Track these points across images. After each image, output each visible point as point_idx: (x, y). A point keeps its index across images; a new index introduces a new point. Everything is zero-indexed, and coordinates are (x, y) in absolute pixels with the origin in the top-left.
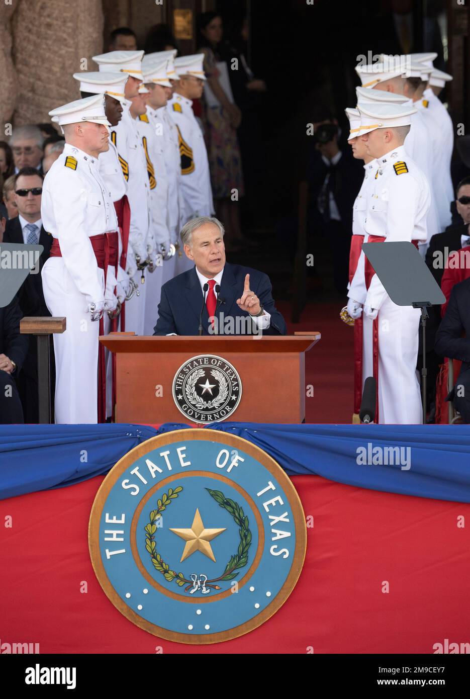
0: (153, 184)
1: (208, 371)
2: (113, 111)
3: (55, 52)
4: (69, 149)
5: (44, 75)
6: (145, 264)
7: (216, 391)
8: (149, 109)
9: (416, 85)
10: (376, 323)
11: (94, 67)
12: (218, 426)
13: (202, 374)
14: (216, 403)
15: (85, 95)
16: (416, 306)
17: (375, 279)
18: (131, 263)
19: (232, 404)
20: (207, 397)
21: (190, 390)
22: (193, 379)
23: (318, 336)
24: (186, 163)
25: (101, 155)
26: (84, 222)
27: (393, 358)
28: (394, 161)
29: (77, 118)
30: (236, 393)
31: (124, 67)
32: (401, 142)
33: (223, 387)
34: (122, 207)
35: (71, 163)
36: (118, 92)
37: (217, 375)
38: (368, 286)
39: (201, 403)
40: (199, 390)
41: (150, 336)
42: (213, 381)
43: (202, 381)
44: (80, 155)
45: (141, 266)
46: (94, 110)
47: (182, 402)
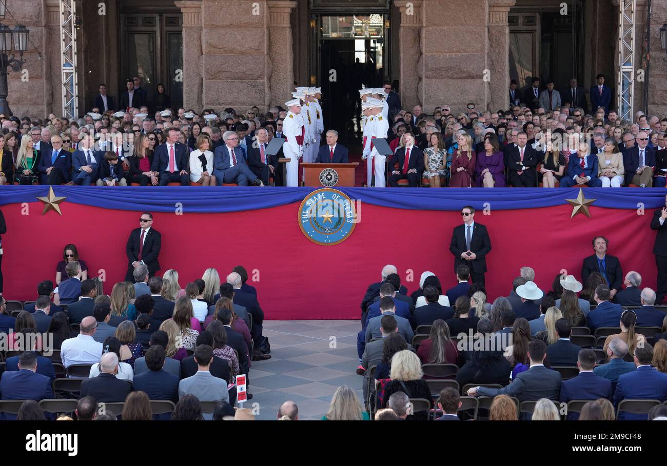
0: (310, 123)
1: (329, 173)
2: (302, 103)
3: (281, 87)
4: (289, 113)
5: (278, 93)
6: (307, 144)
7: (331, 178)
8: (309, 102)
9: (381, 96)
10: (373, 160)
11: (295, 91)
12: (333, 187)
13: (328, 174)
14: (331, 181)
15: (294, 98)
16: (385, 155)
17: (374, 148)
18: (304, 144)
19: (335, 182)
20: (329, 180)
21: (324, 178)
22: (325, 175)
23: (358, 164)
24: (318, 116)
25: (298, 115)
26: (294, 133)
27: (379, 170)
28: (379, 116)
29: (292, 105)
30: (337, 179)
31: (304, 91)
32: (381, 111)
33: (333, 177)
34: (303, 128)
35: (291, 116)
36: (303, 98)
37: (331, 174)
38: (371, 150)
39: (327, 181)
40: (327, 178)
41: (311, 163)
42: (330, 175)
43: (327, 175)
44: (293, 115)
45: (306, 145)
46: (297, 103)
47: (322, 181)
